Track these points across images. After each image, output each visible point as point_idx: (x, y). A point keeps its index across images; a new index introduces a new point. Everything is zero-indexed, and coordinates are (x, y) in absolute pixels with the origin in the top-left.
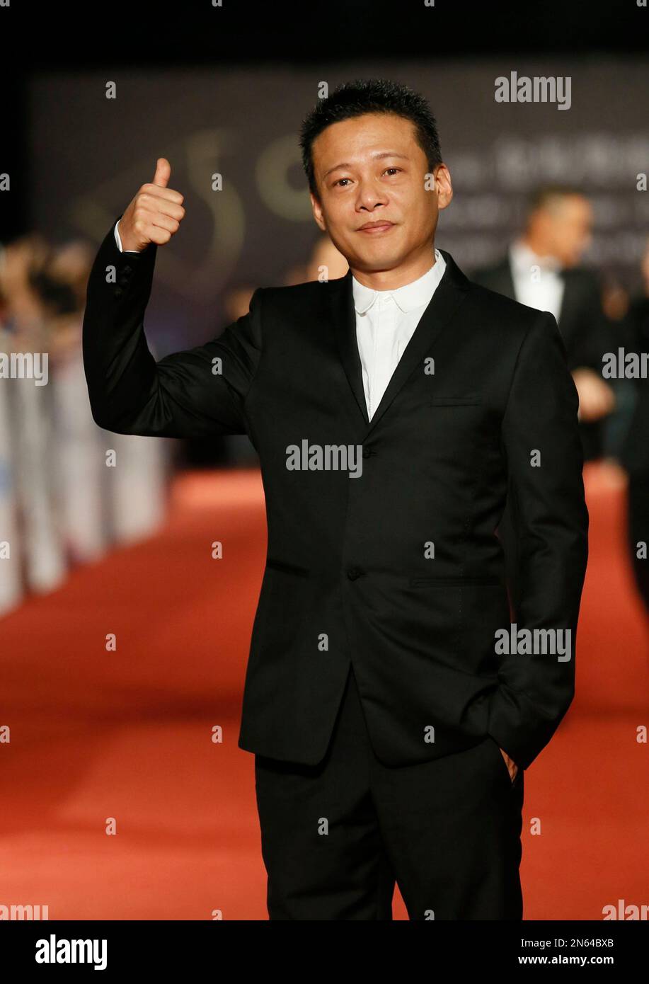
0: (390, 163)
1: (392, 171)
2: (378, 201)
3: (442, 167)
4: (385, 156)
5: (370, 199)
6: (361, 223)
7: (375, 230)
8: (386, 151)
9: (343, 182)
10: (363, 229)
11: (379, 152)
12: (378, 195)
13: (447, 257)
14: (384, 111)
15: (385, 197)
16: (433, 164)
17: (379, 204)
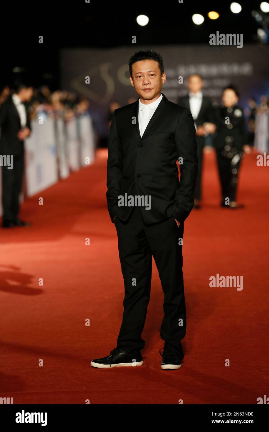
0: (152, 73)
1: (152, 75)
2: (148, 83)
3: (164, 73)
4: (151, 71)
5: (146, 82)
6: (144, 88)
7: (147, 90)
8: (151, 70)
9: (140, 77)
10: (144, 90)
11: (150, 70)
12: (149, 81)
13: (163, 95)
14: (151, 59)
15: (150, 82)
16: (162, 72)
17: (148, 84)
